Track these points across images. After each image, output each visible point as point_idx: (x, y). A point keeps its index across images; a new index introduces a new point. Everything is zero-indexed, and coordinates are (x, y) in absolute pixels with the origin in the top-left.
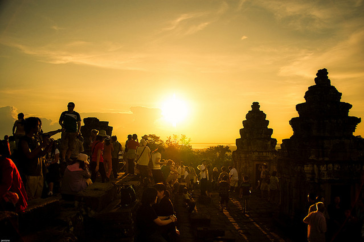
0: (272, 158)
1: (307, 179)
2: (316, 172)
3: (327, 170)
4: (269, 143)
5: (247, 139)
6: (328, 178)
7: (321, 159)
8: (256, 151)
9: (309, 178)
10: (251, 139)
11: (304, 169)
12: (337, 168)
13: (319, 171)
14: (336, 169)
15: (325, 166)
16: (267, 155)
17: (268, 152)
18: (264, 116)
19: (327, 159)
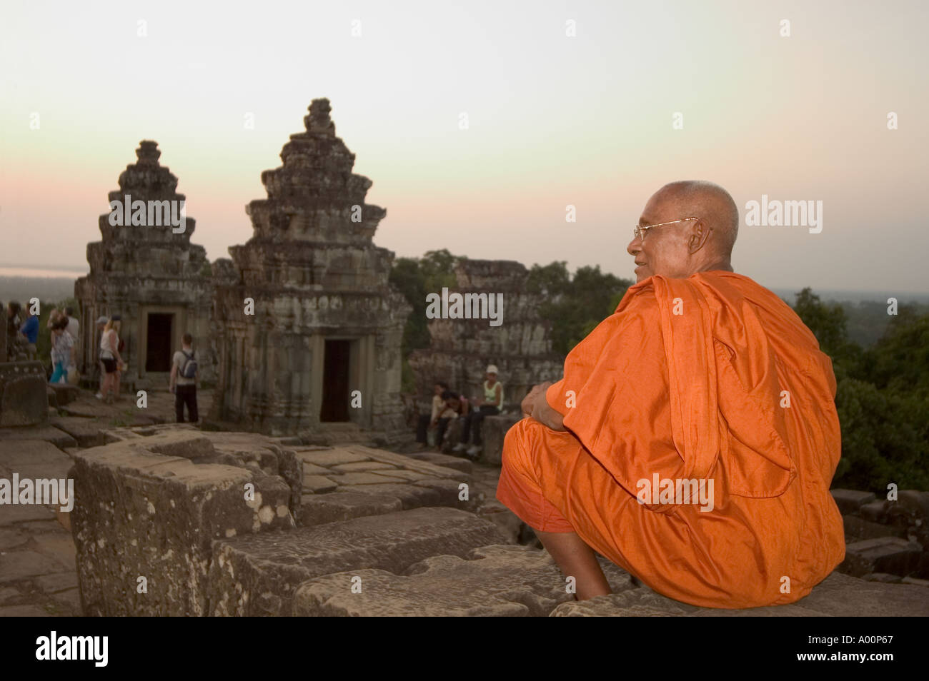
0: (192, 298)
1: (280, 327)
2: (297, 312)
3: (318, 308)
4: (186, 256)
5: (125, 243)
6: (319, 325)
7: (307, 288)
8: (150, 278)
9: (283, 324)
10: (136, 243)
11: (273, 308)
12: (338, 305)
13: (304, 310)
14: (334, 307)
15: (315, 300)
16: (178, 287)
17: (183, 281)
18: (171, 183)
19: (318, 288)
